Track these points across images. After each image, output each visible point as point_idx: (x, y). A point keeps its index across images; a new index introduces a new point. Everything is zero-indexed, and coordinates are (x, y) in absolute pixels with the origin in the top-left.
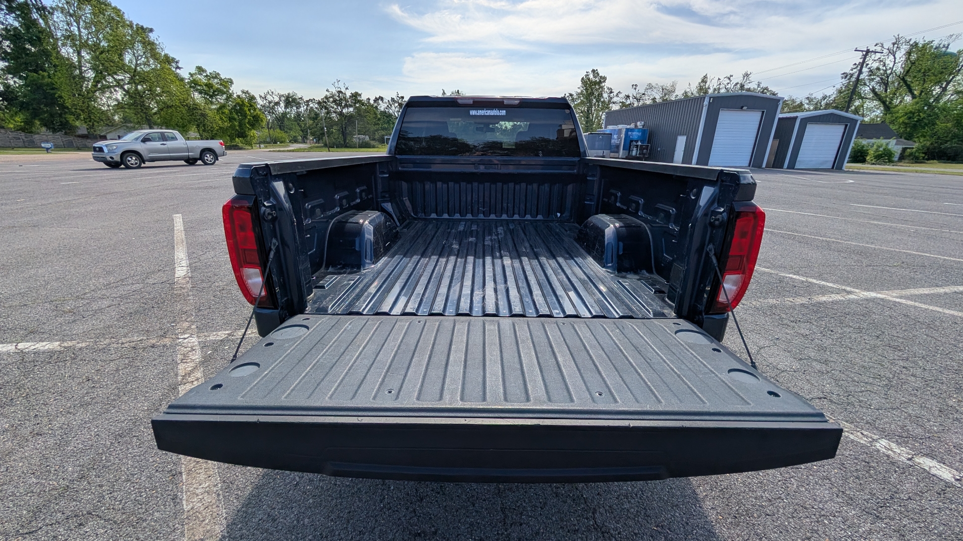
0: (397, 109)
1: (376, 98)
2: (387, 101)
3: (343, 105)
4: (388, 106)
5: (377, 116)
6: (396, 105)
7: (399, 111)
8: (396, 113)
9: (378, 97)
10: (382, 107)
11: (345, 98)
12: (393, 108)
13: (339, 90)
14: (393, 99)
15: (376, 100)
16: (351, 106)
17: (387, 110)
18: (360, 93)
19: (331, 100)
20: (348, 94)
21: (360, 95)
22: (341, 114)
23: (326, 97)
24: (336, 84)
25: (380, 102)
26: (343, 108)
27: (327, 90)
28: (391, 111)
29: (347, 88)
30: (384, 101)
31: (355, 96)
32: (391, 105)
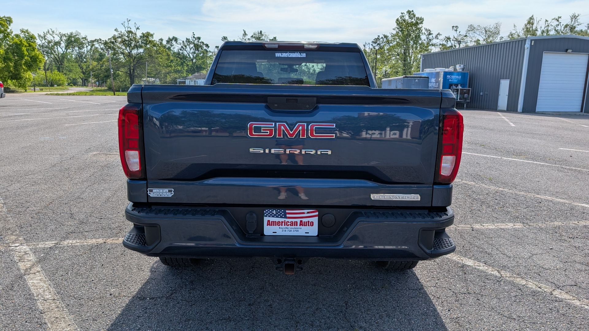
0: (192, 51)
1: (169, 38)
2: (181, 42)
3: (132, 45)
4: (182, 47)
5: (169, 58)
6: (192, 46)
7: (195, 53)
8: (191, 55)
9: (171, 37)
10: (176, 48)
11: (135, 38)
12: (188, 49)
13: (129, 29)
14: (188, 40)
15: (169, 41)
16: (141, 47)
17: (181, 52)
18: (152, 33)
19: (120, 40)
20: (139, 34)
21: (152, 35)
22: (130, 55)
23: (114, 38)
24: (126, 24)
25: (174, 42)
26: (133, 49)
27: (116, 30)
28: (185, 53)
29: (138, 28)
30: (179, 42)
31: (146, 36)
32: (186, 46)
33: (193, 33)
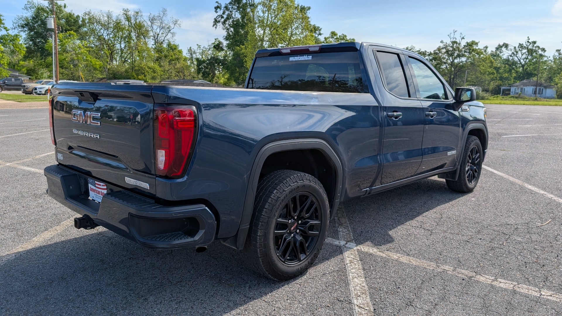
0: (524, 56)
1: (499, 45)
2: (513, 48)
3: (455, 55)
4: (513, 53)
5: (493, 65)
6: (524, 51)
7: (527, 58)
8: (522, 61)
9: (501, 44)
10: (505, 54)
11: (458, 48)
12: (519, 55)
13: (454, 40)
14: (521, 46)
15: (499, 48)
16: (463, 56)
17: (511, 58)
18: (477, 41)
19: (444, 50)
20: (463, 43)
21: (477, 44)
22: (452, 64)
23: (439, 49)
24: (452, 36)
25: (504, 49)
26: (455, 58)
27: (442, 42)
28: (516, 59)
29: (463, 38)
30: (509, 48)
31: (470, 45)
32: (517, 52)
33: (528, 37)
